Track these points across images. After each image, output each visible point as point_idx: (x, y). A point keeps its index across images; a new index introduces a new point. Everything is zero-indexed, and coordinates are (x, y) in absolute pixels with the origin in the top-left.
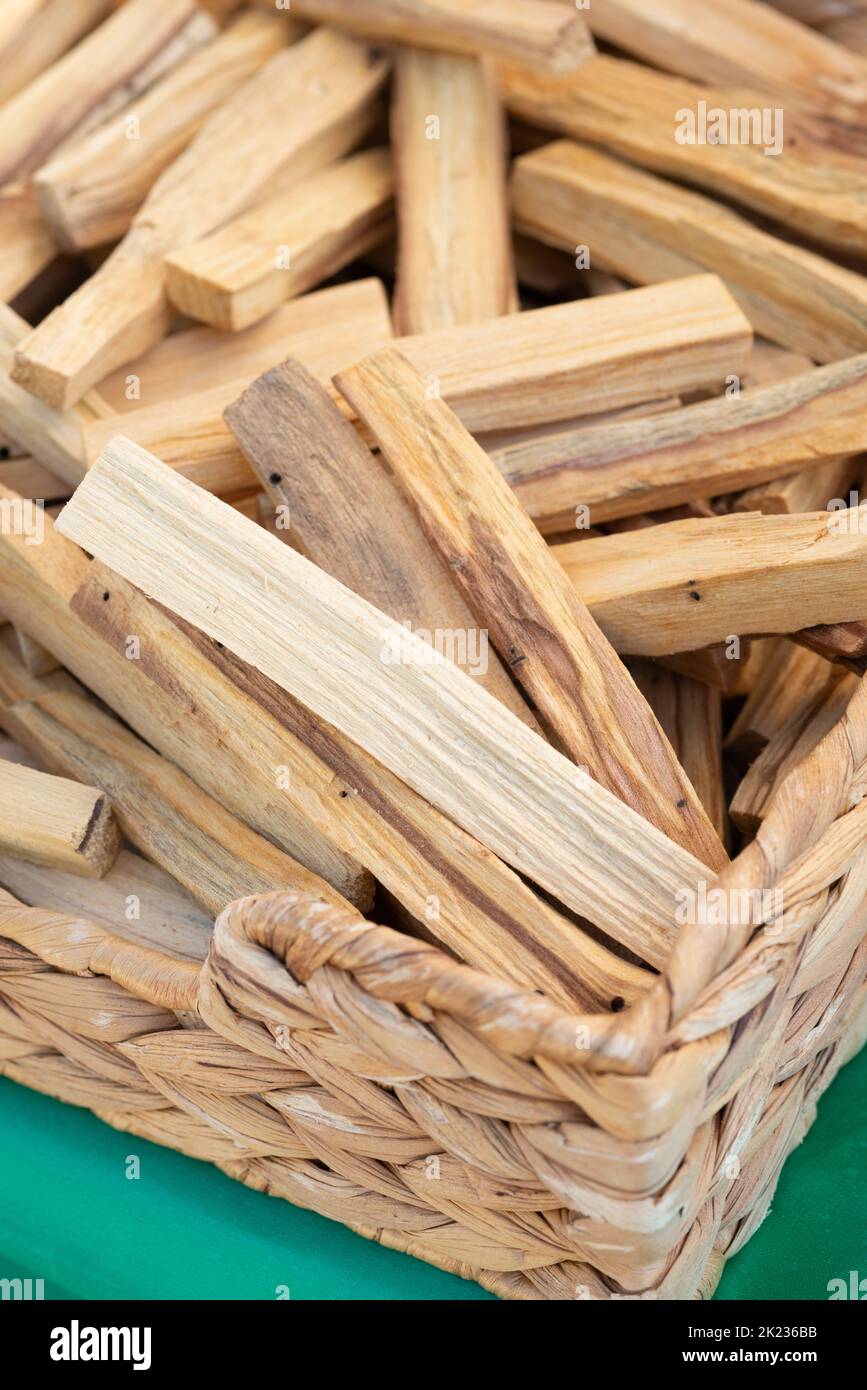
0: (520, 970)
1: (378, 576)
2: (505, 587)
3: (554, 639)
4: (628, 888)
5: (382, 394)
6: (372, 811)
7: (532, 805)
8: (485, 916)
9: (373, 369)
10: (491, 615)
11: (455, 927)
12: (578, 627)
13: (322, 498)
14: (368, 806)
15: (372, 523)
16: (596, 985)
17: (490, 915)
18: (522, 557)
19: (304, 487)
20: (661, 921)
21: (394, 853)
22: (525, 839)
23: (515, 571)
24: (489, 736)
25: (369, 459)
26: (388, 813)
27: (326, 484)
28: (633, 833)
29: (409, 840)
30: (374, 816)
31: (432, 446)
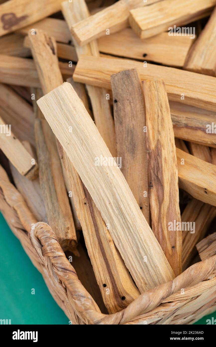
0: (104, 276)
1: (129, 142)
2: (157, 165)
3: (162, 186)
4: (142, 269)
5: (153, 92)
6: (89, 212)
7: (128, 234)
8: (102, 257)
9: (154, 84)
10: (150, 170)
11: (94, 255)
12: (170, 186)
13: (125, 113)
14: (89, 210)
15: (134, 126)
16: (120, 290)
17: (104, 257)
18: (165, 159)
19: (122, 107)
20: (146, 282)
21: (89, 227)
22: (122, 242)
23: (161, 162)
24: (124, 212)
25: (142, 108)
26: (93, 215)
27: (128, 109)
28: (149, 256)
29: (94, 225)
30: (89, 214)
31: (158, 114)
